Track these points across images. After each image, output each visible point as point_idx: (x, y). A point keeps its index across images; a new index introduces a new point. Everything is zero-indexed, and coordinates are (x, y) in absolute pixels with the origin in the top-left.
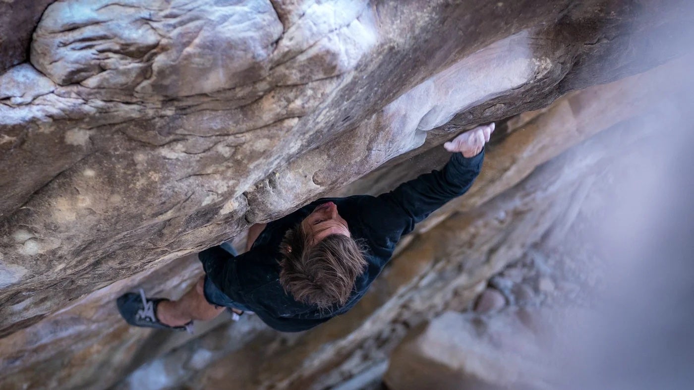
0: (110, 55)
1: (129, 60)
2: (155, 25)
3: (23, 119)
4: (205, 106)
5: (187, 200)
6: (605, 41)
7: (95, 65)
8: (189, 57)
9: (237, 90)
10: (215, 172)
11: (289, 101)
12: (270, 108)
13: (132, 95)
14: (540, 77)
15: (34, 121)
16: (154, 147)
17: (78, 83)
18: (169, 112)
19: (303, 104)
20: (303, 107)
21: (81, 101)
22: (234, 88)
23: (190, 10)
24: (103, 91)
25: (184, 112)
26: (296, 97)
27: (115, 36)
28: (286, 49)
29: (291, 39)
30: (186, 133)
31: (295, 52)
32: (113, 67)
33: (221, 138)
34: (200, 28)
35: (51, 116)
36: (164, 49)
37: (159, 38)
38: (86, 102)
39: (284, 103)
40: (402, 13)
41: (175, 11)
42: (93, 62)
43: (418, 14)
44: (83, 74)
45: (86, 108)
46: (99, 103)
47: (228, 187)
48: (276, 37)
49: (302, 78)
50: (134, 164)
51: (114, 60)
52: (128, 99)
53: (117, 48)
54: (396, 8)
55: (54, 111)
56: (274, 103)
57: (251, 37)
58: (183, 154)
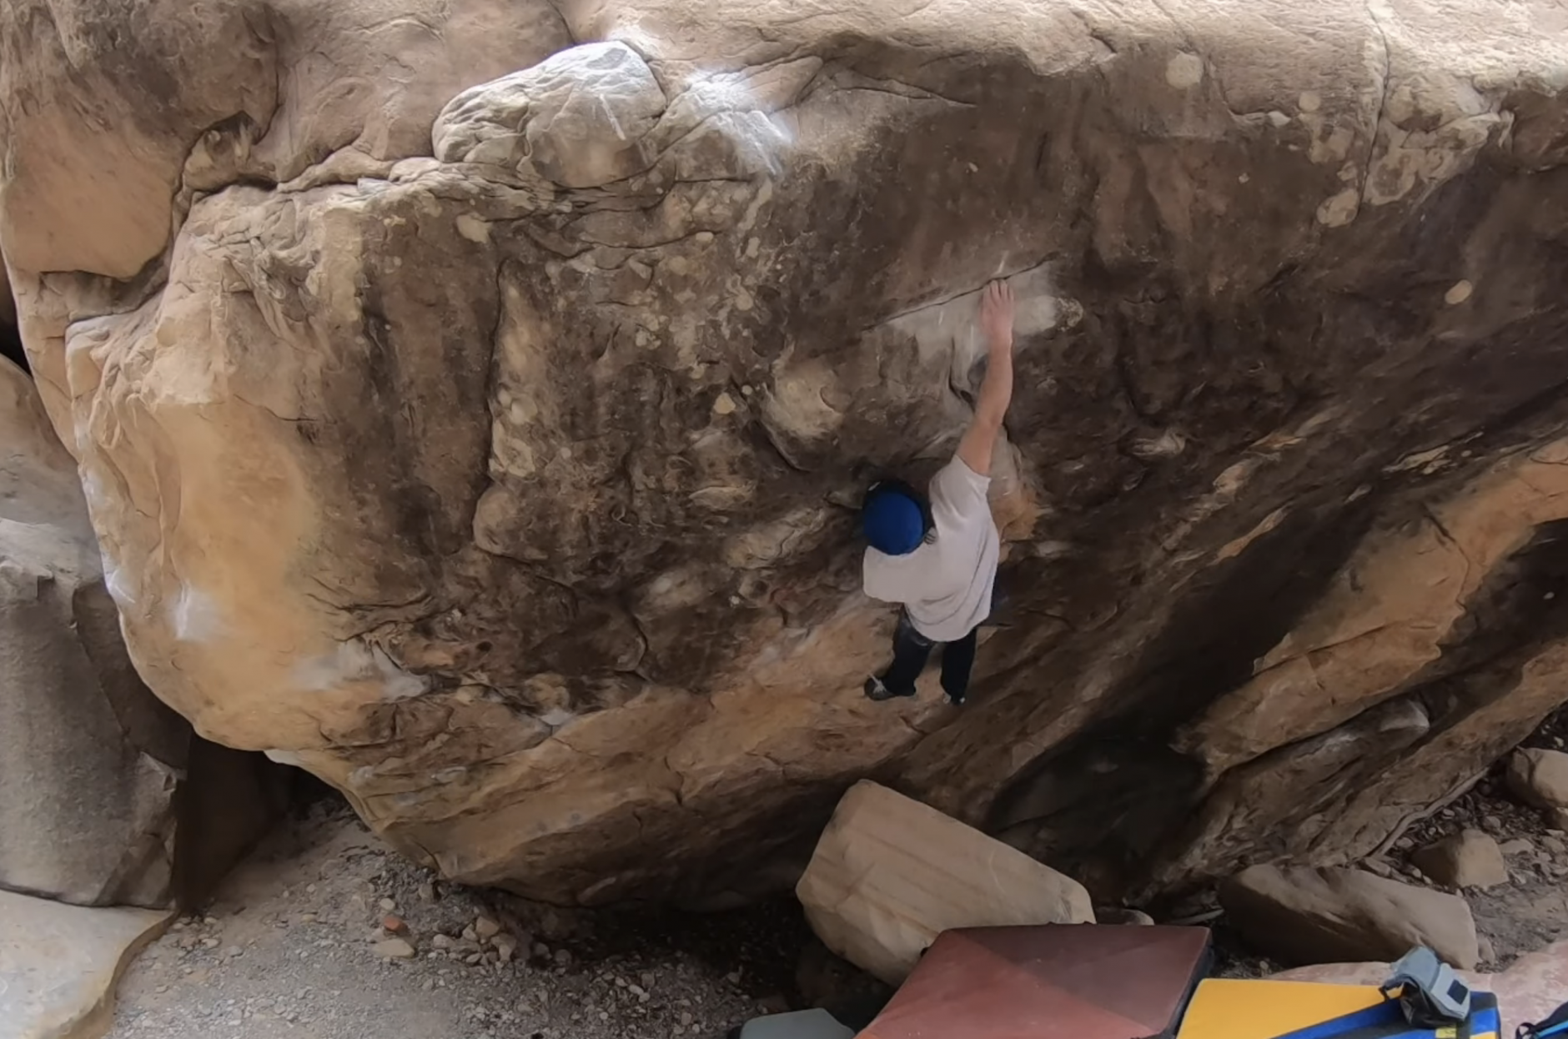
0: (485, 123)
1: (505, 130)
2: (526, 90)
3: (406, 195)
4: (601, 205)
5: (615, 333)
6: (1151, 303)
7: (470, 136)
8: (560, 121)
9: (631, 181)
10: (643, 304)
11: (693, 204)
12: (675, 211)
13: (515, 176)
14: (1071, 323)
15: (415, 196)
16: (565, 258)
17: (461, 160)
18: (566, 207)
19: (709, 209)
20: (711, 214)
21: (461, 176)
22: (626, 179)
23: (561, 72)
24: (481, 166)
25: (581, 210)
26: (699, 198)
27: (489, 102)
28: (669, 124)
29: (674, 113)
30: (592, 240)
31: (680, 129)
32: (486, 136)
33: (631, 251)
34: (570, 90)
35: (430, 190)
36: (534, 114)
37: (527, 100)
38: (466, 178)
39: (686, 205)
40: (830, 128)
41: (550, 75)
42: (469, 132)
43: (851, 133)
44: (463, 148)
45: (466, 184)
46: (481, 181)
47: (659, 324)
48: (656, 108)
49: (698, 169)
50: (548, 278)
51: (488, 129)
52: (513, 181)
53: (490, 115)
54: (822, 121)
55: (432, 184)
56: (676, 205)
57: (624, 100)
58: (595, 269)
